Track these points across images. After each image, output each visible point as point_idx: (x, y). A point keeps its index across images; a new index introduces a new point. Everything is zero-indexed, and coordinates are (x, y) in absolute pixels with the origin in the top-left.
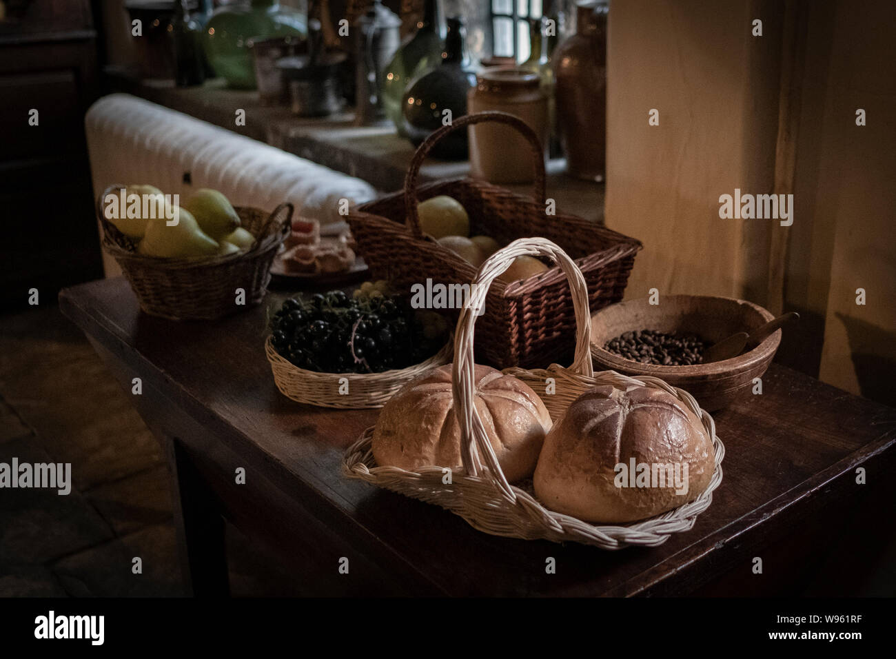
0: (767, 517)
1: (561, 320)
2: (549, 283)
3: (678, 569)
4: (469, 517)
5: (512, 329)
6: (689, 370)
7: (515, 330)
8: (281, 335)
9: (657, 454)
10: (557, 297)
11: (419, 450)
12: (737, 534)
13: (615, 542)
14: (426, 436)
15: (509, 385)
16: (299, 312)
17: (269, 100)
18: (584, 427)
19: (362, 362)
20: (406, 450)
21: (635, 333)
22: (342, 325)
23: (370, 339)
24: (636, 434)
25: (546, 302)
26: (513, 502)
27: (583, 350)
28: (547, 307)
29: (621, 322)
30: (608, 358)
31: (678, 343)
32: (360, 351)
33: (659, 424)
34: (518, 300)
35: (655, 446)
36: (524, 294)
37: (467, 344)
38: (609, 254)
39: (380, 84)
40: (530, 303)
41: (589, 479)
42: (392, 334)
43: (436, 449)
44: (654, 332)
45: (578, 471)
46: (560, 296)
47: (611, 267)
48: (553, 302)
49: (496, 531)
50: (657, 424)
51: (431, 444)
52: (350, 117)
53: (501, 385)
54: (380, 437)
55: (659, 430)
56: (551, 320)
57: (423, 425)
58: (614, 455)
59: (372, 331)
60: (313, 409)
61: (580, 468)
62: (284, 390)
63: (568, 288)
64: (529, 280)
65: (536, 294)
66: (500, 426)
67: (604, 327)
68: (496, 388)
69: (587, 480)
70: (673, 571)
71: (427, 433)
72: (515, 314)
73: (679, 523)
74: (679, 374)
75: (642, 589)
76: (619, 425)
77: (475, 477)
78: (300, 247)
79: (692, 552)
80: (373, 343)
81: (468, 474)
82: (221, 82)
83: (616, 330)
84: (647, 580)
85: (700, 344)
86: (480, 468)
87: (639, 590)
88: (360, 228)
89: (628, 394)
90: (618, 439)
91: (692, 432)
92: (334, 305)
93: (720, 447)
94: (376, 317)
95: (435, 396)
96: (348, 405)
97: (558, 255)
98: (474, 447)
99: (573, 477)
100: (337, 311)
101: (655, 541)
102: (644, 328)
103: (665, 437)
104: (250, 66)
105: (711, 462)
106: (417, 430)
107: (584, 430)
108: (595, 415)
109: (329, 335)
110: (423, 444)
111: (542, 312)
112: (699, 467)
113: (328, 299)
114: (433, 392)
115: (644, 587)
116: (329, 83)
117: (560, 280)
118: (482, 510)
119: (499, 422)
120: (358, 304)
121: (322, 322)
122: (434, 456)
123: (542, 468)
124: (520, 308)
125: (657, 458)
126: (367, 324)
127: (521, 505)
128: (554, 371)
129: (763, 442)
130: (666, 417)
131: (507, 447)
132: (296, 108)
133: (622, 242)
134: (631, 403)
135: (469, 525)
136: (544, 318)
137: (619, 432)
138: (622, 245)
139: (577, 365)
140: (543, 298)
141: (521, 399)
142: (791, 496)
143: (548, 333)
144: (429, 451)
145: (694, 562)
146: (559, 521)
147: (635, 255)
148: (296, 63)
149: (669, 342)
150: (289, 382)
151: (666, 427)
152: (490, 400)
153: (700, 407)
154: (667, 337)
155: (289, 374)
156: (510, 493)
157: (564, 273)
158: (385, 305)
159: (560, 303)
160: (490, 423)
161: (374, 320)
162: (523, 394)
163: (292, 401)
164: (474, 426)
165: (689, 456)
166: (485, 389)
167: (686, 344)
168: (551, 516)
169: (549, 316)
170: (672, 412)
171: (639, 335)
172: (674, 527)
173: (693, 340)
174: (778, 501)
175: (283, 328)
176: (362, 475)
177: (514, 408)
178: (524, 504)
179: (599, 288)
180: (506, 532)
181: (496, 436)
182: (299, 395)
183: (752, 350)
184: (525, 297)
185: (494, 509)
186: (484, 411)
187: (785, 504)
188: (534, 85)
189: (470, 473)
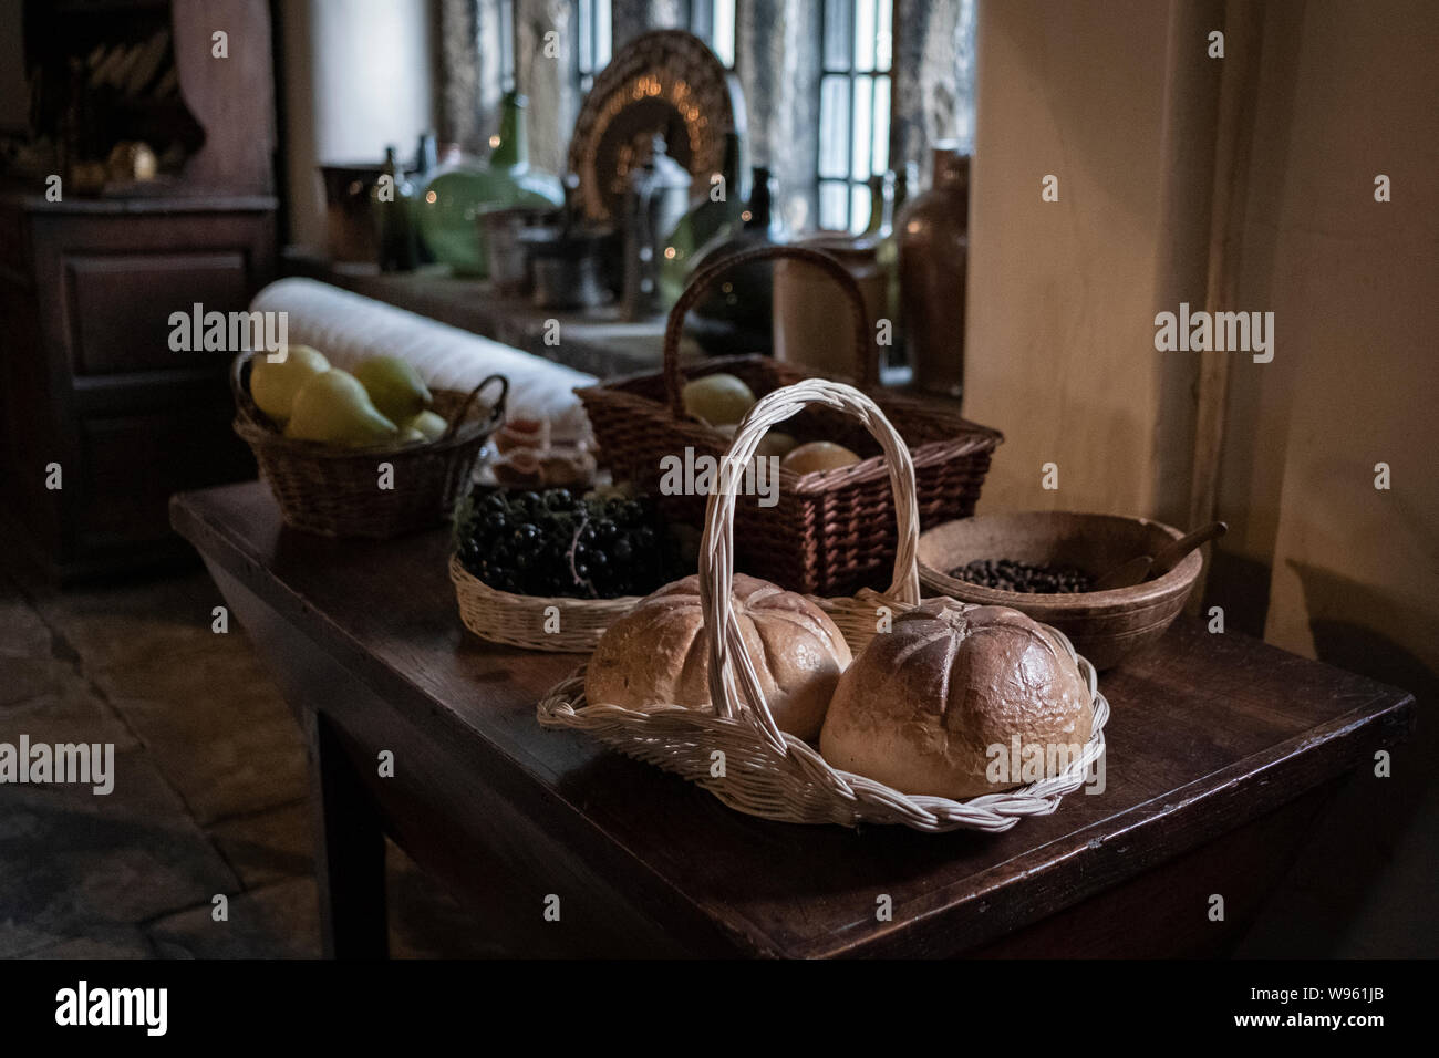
0: (1170, 810)
1: (880, 541)
2: (864, 478)
3: (1031, 872)
4: (722, 790)
5: (807, 545)
6: (1060, 601)
7: (811, 547)
8: (472, 546)
9: (1004, 696)
10: (874, 504)
11: (651, 686)
12: (1123, 831)
13: (933, 819)
14: (663, 664)
15: (792, 603)
16: (501, 515)
17: (505, 290)
18: (896, 657)
19: (587, 585)
20: (632, 685)
21: (988, 564)
22: (560, 534)
23: (601, 553)
24: (974, 666)
25: (858, 509)
26: (783, 753)
27: (905, 565)
28: (861, 517)
29: (968, 547)
30: (944, 582)
31: (1050, 578)
32: (584, 568)
33: (1008, 654)
34: (817, 499)
35: (1001, 684)
36: (826, 492)
37: (723, 514)
38: (953, 445)
39: (658, 262)
40: (833, 508)
41: (900, 729)
42: (631, 547)
43: (676, 685)
44: (1016, 564)
45: (885, 718)
46: (880, 502)
47: (955, 465)
48: (869, 510)
49: (759, 809)
50: (1005, 653)
51: (669, 676)
52: (613, 312)
53: (781, 603)
54: (596, 669)
55: (1008, 662)
56: (864, 539)
57: (660, 649)
58: (939, 694)
59: (605, 541)
60: (509, 650)
61: (888, 714)
62: (471, 625)
63: (892, 493)
64: (833, 472)
65: (844, 495)
66: (773, 655)
67: (942, 549)
68: (773, 607)
69: (897, 731)
70: (1023, 875)
71: (664, 661)
72: (813, 523)
73: (1033, 802)
74: (1047, 605)
75: (974, 896)
76: (950, 653)
77: (729, 718)
78: (520, 451)
79: (1053, 852)
80: (604, 558)
81: (718, 715)
82: (441, 270)
83: (960, 557)
84: (981, 884)
85: (1084, 580)
86: (736, 706)
87: (968, 897)
88: (601, 413)
89: (965, 615)
90: (946, 673)
91: (1060, 674)
92: (554, 508)
93: (1102, 706)
94: (611, 522)
95: (680, 610)
96: (561, 646)
97: (872, 415)
98: (728, 673)
99: (877, 729)
100: (556, 516)
101: (996, 823)
102: (1002, 557)
103: (1018, 673)
104: (481, 245)
105: (1086, 718)
106: (649, 657)
107: (897, 660)
108: (914, 640)
109: (541, 548)
110: (658, 676)
111: (853, 525)
112: (1066, 722)
113: (545, 501)
114: (677, 605)
115: (976, 893)
116: (587, 264)
117: (878, 476)
118: (739, 774)
119: (773, 650)
120: (587, 507)
121: (532, 527)
122: (672, 696)
123: (833, 718)
124: (819, 513)
125: (1004, 702)
126: (597, 533)
127: (794, 758)
128: (864, 600)
129: (1170, 714)
130: (1019, 645)
131: (783, 689)
132: (540, 297)
133: (973, 432)
134: (969, 625)
135: (720, 801)
136: (855, 535)
137: (948, 663)
138: (973, 436)
139: (896, 589)
140: (854, 502)
141: (807, 623)
142: (1209, 785)
143: (861, 559)
144: (666, 687)
145: (1056, 865)
146: (849, 782)
147: (992, 450)
148: (540, 235)
149: (1038, 577)
150: (479, 610)
151: (1019, 659)
152: (761, 620)
153: (1077, 652)
154: (1036, 571)
155: (480, 598)
156: (779, 741)
157: (887, 466)
158: (627, 508)
159: (879, 514)
160: (759, 652)
161: (607, 527)
162: (811, 617)
163: (481, 639)
164: (729, 638)
165: (1054, 703)
166: (756, 608)
167: (1062, 581)
168: (840, 776)
169: (864, 532)
170: (1029, 640)
171: (994, 566)
172: (1026, 807)
173: (1073, 576)
174: (1187, 790)
175: (475, 535)
176: (563, 716)
177: (796, 633)
178: (798, 757)
179: (939, 496)
180: (774, 811)
181: (767, 671)
182: (494, 630)
183: (1157, 578)
184: (828, 498)
185: (756, 773)
186: (750, 634)
187: (1198, 794)
188: (869, 256)
189: (722, 713)
